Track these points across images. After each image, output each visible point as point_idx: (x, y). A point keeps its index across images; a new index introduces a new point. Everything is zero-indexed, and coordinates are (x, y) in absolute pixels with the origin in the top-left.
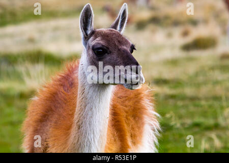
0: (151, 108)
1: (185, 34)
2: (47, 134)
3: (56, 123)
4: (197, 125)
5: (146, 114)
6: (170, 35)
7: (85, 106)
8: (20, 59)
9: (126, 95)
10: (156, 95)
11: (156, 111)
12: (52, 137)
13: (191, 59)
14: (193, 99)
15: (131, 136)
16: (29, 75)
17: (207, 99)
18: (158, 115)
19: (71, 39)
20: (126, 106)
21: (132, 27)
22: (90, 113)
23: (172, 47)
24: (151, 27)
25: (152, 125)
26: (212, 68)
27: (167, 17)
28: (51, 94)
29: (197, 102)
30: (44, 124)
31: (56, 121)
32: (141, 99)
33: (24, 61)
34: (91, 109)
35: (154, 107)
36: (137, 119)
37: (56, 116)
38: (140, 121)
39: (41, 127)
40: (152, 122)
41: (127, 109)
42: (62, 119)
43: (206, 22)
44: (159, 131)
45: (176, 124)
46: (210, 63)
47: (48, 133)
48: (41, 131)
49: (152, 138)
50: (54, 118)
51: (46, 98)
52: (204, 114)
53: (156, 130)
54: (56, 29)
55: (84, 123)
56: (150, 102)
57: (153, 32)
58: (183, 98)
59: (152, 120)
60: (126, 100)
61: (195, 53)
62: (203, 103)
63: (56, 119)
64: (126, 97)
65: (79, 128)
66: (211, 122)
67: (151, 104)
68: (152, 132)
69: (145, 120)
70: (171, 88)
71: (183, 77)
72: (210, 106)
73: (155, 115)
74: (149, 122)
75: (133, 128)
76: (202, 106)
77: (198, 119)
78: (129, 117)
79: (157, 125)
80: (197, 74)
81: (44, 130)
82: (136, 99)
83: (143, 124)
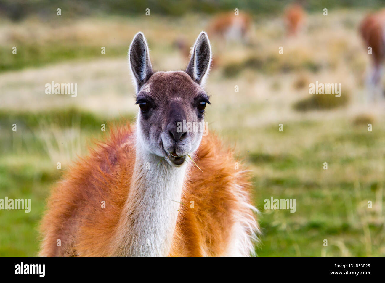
0: (245, 198)
1: (301, 85)
2: (74, 237)
3: (89, 218)
4: (315, 226)
5: (235, 207)
6: (276, 87)
7: (144, 191)
8: (42, 122)
9: (201, 177)
10: (254, 179)
11: (252, 205)
12: (82, 240)
13: (308, 125)
14: (310, 186)
15: (208, 242)
16: (55, 144)
17: (331, 186)
18: (256, 210)
19: (122, 90)
20: (200, 195)
21: (217, 73)
22: (151, 201)
23: (280, 105)
24: (247, 73)
25: (246, 225)
26: (341, 139)
27: (272, 59)
28: (83, 174)
29: (316, 191)
30: (70, 221)
31: (89, 216)
32: (226, 183)
33: (49, 123)
34: (153, 195)
35: (249, 197)
36: (219, 214)
37: (90, 208)
38: (225, 218)
39: (66, 224)
40: (246, 221)
41: (201, 199)
42: (98, 212)
43: (332, 66)
44: (258, 235)
45: (280, 225)
46: (338, 130)
47: (75, 234)
48: (66, 232)
49: (246, 246)
50: (86, 212)
51: (74, 181)
52: (327, 210)
53: (253, 233)
54: (98, 75)
55: (141, 217)
56: (243, 189)
57: (251, 81)
58: (294, 184)
59: (247, 217)
60: (201, 185)
61: (315, 116)
62: (326, 192)
63: (88, 213)
64: (200, 180)
65: (132, 224)
66: (336, 222)
67: (244, 192)
68: (246, 235)
69: (234, 216)
70: (276, 168)
71: (296, 153)
72: (336, 198)
73: (251, 210)
74: (242, 220)
75: (210, 230)
76: (323, 198)
77: (317, 218)
78: (204, 213)
79: (254, 225)
80: (316, 148)
81: (69, 229)
82: (217, 184)
83: (231, 223)
